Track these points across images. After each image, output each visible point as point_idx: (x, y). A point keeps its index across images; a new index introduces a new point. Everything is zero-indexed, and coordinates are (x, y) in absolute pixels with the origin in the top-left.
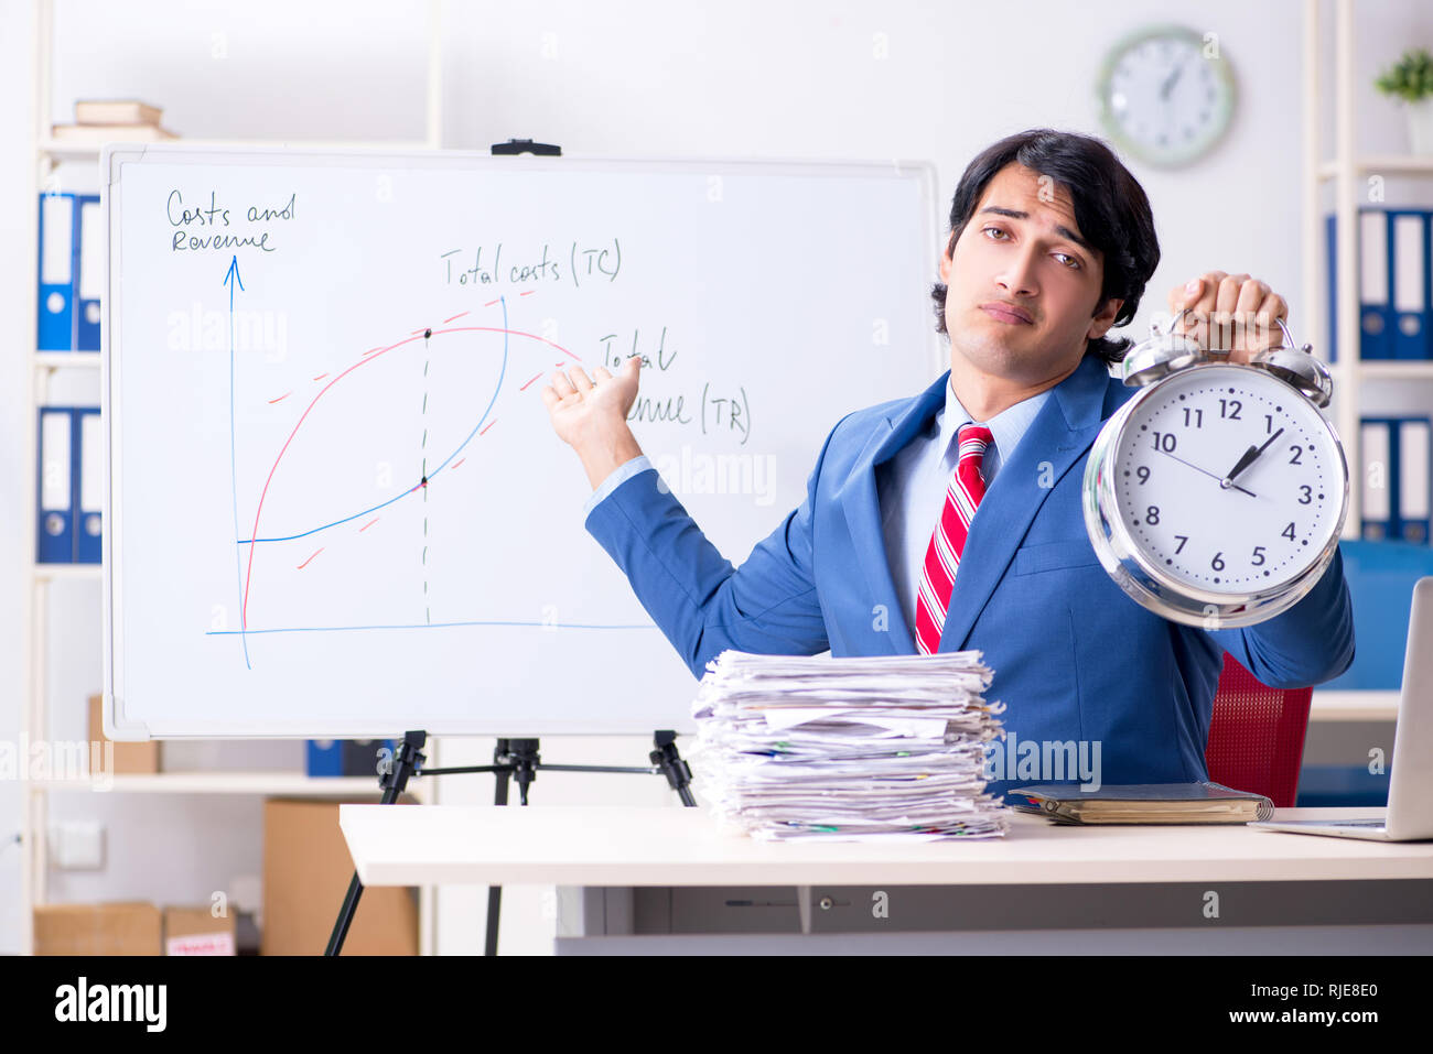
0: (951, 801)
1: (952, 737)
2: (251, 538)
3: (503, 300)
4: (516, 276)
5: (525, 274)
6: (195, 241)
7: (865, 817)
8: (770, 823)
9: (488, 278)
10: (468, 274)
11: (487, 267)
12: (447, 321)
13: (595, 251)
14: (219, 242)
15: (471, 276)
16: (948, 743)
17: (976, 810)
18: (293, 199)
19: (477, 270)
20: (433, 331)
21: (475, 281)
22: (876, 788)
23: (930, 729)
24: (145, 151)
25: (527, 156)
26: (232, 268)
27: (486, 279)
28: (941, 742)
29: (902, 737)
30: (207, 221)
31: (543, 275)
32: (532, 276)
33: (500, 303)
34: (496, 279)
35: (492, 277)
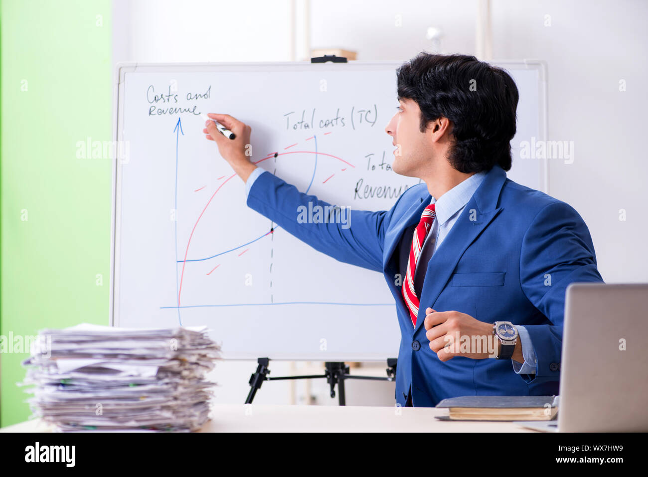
0: (158, 412)
1: (162, 375)
2: (183, 260)
3: (315, 137)
4: (322, 125)
5: (327, 124)
6: (160, 111)
7: (111, 421)
8: (59, 424)
9: (308, 126)
10: (297, 124)
11: (307, 121)
12: (286, 149)
13: (364, 111)
14: (172, 111)
15: (299, 126)
16: (159, 379)
17: (173, 417)
18: (210, 89)
19: (302, 122)
20: (279, 153)
21: (301, 128)
22: (117, 405)
23: (148, 371)
24: (136, 67)
25: (329, 63)
26: (178, 124)
27: (307, 126)
28: (154, 379)
29: (131, 376)
30: (166, 100)
31: (337, 123)
32: (330, 125)
33: (314, 138)
34: (312, 127)
35: (310, 126)
